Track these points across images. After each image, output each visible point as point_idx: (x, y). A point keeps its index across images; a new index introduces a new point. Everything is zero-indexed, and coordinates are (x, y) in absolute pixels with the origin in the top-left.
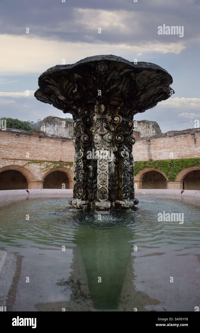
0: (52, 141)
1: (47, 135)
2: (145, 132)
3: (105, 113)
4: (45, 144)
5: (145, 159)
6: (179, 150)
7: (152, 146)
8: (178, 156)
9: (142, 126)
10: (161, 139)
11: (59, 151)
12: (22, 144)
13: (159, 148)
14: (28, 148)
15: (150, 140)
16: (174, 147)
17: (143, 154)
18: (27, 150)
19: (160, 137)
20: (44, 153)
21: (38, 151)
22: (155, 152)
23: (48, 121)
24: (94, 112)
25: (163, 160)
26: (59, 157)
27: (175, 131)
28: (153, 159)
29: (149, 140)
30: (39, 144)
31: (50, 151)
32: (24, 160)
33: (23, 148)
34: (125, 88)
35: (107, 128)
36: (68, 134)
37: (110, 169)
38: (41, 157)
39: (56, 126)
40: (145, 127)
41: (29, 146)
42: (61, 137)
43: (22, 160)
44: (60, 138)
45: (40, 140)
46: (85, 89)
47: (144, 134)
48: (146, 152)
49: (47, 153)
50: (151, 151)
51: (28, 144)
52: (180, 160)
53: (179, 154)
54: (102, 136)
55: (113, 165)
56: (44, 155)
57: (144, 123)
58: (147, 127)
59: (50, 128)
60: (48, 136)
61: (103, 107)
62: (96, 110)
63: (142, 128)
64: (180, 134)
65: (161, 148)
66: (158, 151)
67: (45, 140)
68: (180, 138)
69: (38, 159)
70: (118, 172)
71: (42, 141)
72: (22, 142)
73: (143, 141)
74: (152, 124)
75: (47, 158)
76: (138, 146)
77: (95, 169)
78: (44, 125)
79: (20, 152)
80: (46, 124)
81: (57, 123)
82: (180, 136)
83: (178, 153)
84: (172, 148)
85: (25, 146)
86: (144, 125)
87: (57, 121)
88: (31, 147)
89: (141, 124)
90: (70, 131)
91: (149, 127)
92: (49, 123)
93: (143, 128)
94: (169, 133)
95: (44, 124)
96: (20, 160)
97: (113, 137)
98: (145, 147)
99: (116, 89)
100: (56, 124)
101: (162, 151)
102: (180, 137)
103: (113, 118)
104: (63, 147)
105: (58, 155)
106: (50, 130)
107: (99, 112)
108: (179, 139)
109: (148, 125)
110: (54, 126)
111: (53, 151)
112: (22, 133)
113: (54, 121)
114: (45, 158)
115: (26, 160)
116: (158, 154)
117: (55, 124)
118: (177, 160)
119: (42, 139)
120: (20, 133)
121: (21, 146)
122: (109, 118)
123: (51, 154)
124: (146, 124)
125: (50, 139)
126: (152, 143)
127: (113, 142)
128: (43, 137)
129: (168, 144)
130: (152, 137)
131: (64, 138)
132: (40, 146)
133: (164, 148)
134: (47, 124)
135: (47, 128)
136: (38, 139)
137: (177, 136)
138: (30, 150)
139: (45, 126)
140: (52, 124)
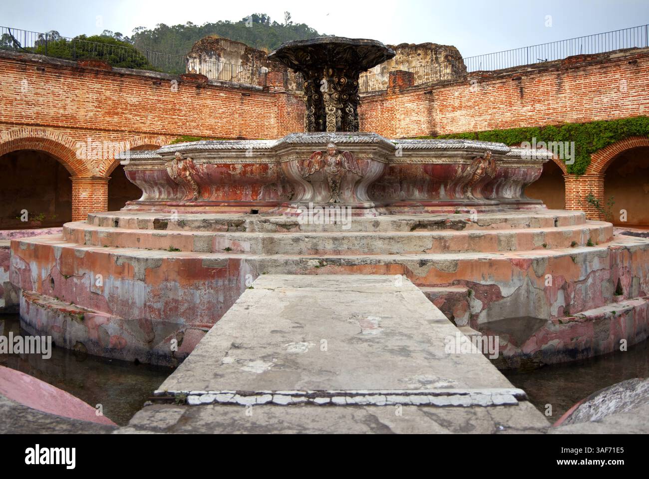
0: (221, 94)
1: (212, 82)
2: (428, 70)
3: (332, 76)
4: (209, 102)
5: (423, 133)
6: (490, 113)
7: (436, 104)
8: (490, 125)
9: (421, 56)
10: (455, 88)
11: (237, 116)
12: (164, 101)
13: (450, 109)
14: (175, 110)
15: (433, 91)
16: (480, 106)
17: (418, 122)
18: (174, 115)
19: (453, 84)
20: (208, 120)
21: (196, 116)
22: (443, 116)
23: (204, 49)
24: (323, 75)
25: (459, 134)
26: (237, 129)
27: (483, 72)
28: (439, 132)
29: (429, 92)
30: (197, 102)
31: (218, 115)
32: (168, 134)
33: (166, 111)
34: (348, 56)
35: (335, 88)
36: (248, 78)
37: (337, 122)
38: (201, 128)
39: (222, 59)
40: (428, 58)
41: (177, 107)
42: (240, 86)
43: (165, 134)
44: (238, 89)
45: (198, 94)
46: (316, 57)
47: (426, 77)
48: (423, 118)
49: (212, 121)
50: (434, 114)
51: (176, 101)
52: (492, 133)
53: (490, 120)
54: (330, 95)
55: (339, 119)
56: (207, 124)
57: (427, 49)
58: (432, 60)
59: (210, 64)
60: (213, 84)
61: (331, 71)
62: (325, 73)
63: (421, 61)
64: (493, 78)
65: (454, 109)
66: (450, 116)
67: (209, 93)
68: (493, 87)
69: (195, 132)
70: (344, 125)
71: (202, 96)
72: (164, 98)
73: (418, 93)
74: (445, 53)
75: (214, 132)
76: (406, 105)
77: (325, 122)
78: (195, 58)
79: (161, 119)
80: (200, 56)
81: (224, 54)
82: (494, 82)
83: (489, 117)
84: (477, 107)
85: (170, 107)
86: (426, 54)
87: (224, 49)
88: (181, 108)
89: (419, 52)
90: (252, 70)
91: (437, 59)
92: (207, 54)
93: (424, 63)
94: (471, 76)
95: (197, 56)
96: (161, 134)
97: (339, 96)
98: (423, 105)
99: (342, 58)
100: (222, 55)
101: (458, 113)
102: (492, 85)
103: (339, 80)
104: (246, 108)
105: (235, 124)
106: (210, 68)
107: (328, 75)
108: (490, 88)
109: (436, 54)
110: (219, 60)
111: (224, 116)
112: (164, 79)
113: (217, 49)
114: (208, 132)
115: (173, 135)
116: (449, 121)
117: (219, 56)
118: (486, 134)
119: (202, 90)
120: (161, 79)
121: (162, 106)
122: (336, 80)
123: (220, 122)
124: (432, 52)
125: (218, 91)
126: (437, 97)
127: (339, 100)
128: (204, 88)
129: (469, 100)
130: (437, 85)
131: (247, 89)
132: (198, 107)
133: (460, 107)
134: (204, 55)
135: (202, 65)
136: (194, 91)
137: (487, 83)
138: (180, 114)
139: (197, 61)
140: (215, 55)
